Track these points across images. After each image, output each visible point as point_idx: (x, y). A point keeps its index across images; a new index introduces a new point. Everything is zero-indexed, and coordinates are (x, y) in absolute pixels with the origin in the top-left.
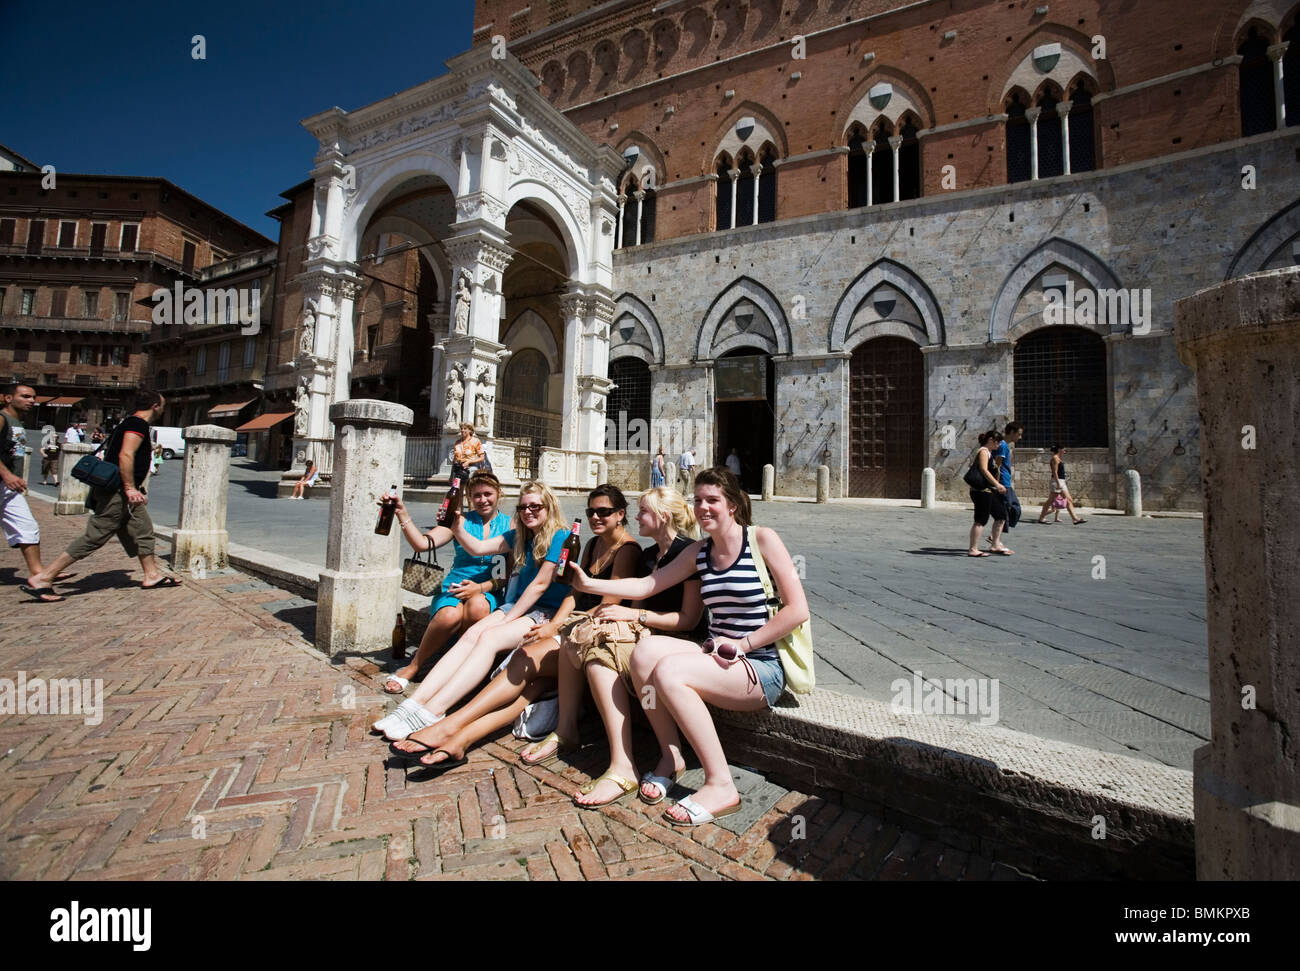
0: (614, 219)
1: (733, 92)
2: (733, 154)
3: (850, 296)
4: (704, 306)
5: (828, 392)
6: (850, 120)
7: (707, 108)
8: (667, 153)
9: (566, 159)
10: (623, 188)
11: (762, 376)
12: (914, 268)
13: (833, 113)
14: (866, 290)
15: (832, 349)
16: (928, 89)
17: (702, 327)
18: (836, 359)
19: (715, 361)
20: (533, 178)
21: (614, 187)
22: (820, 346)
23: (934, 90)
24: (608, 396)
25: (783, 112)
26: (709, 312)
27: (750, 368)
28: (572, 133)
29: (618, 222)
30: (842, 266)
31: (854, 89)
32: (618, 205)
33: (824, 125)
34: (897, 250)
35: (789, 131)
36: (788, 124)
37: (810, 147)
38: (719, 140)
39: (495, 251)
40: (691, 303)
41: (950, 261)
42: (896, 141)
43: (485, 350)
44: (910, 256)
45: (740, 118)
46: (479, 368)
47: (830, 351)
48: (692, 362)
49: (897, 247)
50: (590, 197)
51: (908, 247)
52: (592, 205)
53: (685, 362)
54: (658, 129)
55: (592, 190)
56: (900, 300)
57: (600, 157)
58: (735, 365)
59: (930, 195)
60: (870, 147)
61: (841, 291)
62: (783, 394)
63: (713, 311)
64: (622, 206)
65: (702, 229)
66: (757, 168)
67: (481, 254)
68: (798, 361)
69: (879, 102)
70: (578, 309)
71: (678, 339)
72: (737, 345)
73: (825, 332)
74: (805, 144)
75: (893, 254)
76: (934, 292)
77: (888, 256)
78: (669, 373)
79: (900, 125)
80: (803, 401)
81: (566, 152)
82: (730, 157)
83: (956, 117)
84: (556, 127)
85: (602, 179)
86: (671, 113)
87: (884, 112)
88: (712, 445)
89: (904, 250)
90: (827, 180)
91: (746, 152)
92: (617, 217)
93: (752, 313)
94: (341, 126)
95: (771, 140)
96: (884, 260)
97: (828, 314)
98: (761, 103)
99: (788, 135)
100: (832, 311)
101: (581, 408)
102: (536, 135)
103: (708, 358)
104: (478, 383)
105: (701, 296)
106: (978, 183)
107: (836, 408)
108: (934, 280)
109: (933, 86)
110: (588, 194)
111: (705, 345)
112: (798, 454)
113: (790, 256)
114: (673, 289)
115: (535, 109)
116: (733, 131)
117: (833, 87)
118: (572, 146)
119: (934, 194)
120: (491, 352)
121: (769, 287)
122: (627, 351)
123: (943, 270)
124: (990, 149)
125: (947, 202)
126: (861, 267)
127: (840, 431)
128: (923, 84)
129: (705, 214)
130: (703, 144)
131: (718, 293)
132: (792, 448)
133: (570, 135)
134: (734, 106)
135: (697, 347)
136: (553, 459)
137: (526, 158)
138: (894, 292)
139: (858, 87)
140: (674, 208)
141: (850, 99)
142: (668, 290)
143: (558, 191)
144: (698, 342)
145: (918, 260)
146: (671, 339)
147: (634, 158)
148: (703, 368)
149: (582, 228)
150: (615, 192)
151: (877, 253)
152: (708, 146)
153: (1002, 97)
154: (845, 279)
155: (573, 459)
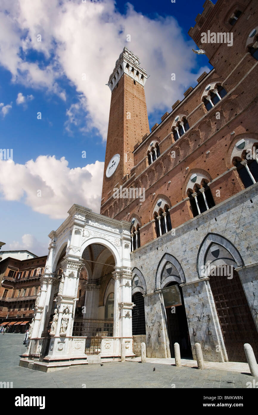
0: (130, 242)
1: (155, 193)
2: (157, 212)
3: (201, 252)
4: (156, 268)
5: (203, 298)
6: (187, 189)
7: (149, 201)
8: (141, 217)
9: (109, 229)
10: (132, 232)
11: (179, 294)
12: (221, 234)
13: (181, 189)
14: (206, 248)
15: (200, 277)
16: (207, 170)
17: (156, 276)
18: (202, 281)
19: (162, 290)
20: (95, 237)
21: (129, 232)
22: (195, 277)
23: (208, 170)
24: (132, 310)
25: (168, 194)
26: (157, 269)
27: (174, 291)
28: (109, 220)
29: (131, 243)
30: (195, 241)
31: (186, 180)
32: (131, 238)
33: (180, 194)
34: (212, 228)
35: (171, 199)
36: (170, 197)
37: (177, 202)
38: (153, 209)
39: (74, 263)
40: (152, 267)
41: (234, 227)
42: (202, 190)
43: (68, 300)
44: (218, 229)
45: (158, 200)
46: (64, 307)
47: (199, 278)
48: (154, 291)
49: (212, 227)
50: (120, 237)
51: (216, 226)
52: (121, 240)
53: (152, 292)
54: (138, 211)
55: (121, 235)
56: (221, 249)
57: (122, 224)
58: (168, 290)
59: (218, 204)
60: (195, 195)
61: (197, 251)
62: (187, 302)
63: (159, 269)
64: (132, 237)
65: (152, 239)
66: (164, 214)
67: (68, 265)
68: (189, 285)
69: (194, 180)
70: (117, 277)
71: (150, 283)
72: (168, 281)
73: (196, 270)
74: (176, 201)
75: (212, 230)
76: (231, 242)
77: (210, 232)
78: (149, 297)
79: (202, 184)
80: (194, 304)
81: (109, 226)
82: (157, 213)
83: (218, 175)
84: (103, 220)
85: (123, 231)
86: (141, 205)
87: (196, 182)
88: (166, 330)
89: (215, 228)
90: (184, 211)
91: (161, 210)
92: (131, 241)
93: (171, 267)
94: (55, 235)
95: (167, 204)
96: (209, 234)
97: (195, 261)
98: (162, 194)
99: (171, 200)
100: (196, 260)
101: (120, 317)
102: (96, 224)
103: (160, 289)
104: (63, 313)
105: (155, 264)
106: (233, 193)
107: (208, 306)
108: (230, 236)
109: (208, 169)
110: (119, 237)
111: (158, 283)
112: (198, 334)
113: (178, 241)
114: (147, 263)
115: (94, 217)
116: (157, 205)
117: (180, 181)
118: (111, 224)
119: (219, 203)
120: (70, 300)
121: (174, 255)
122: (137, 290)
123: (232, 231)
124: (233, 180)
125: (225, 204)
126: (202, 239)
127: (212, 319)
128: (205, 169)
129: (152, 234)
130: (149, 211)
131: (159, 261)
132: (195, 330)
133: (109, 221)
134: (156, 197)
135: (156, 285)
136: (107, 342)
137: (92, 231)
138: (217, 246)
139: (186, 178)
140: (144, 234)
141: (185, 183)
142: (145, 264)
143: (106, 238)
144: (156, 283)
145: (221, 230)
146: (148, 283)
147: (134, 222)
148: (158, 294)
149: (117, 248)
150: (129, 234)
151: (206, 231)
152: (151, 212)
153: (231, 162)
154: (197, 246)
155: (118, 341)
